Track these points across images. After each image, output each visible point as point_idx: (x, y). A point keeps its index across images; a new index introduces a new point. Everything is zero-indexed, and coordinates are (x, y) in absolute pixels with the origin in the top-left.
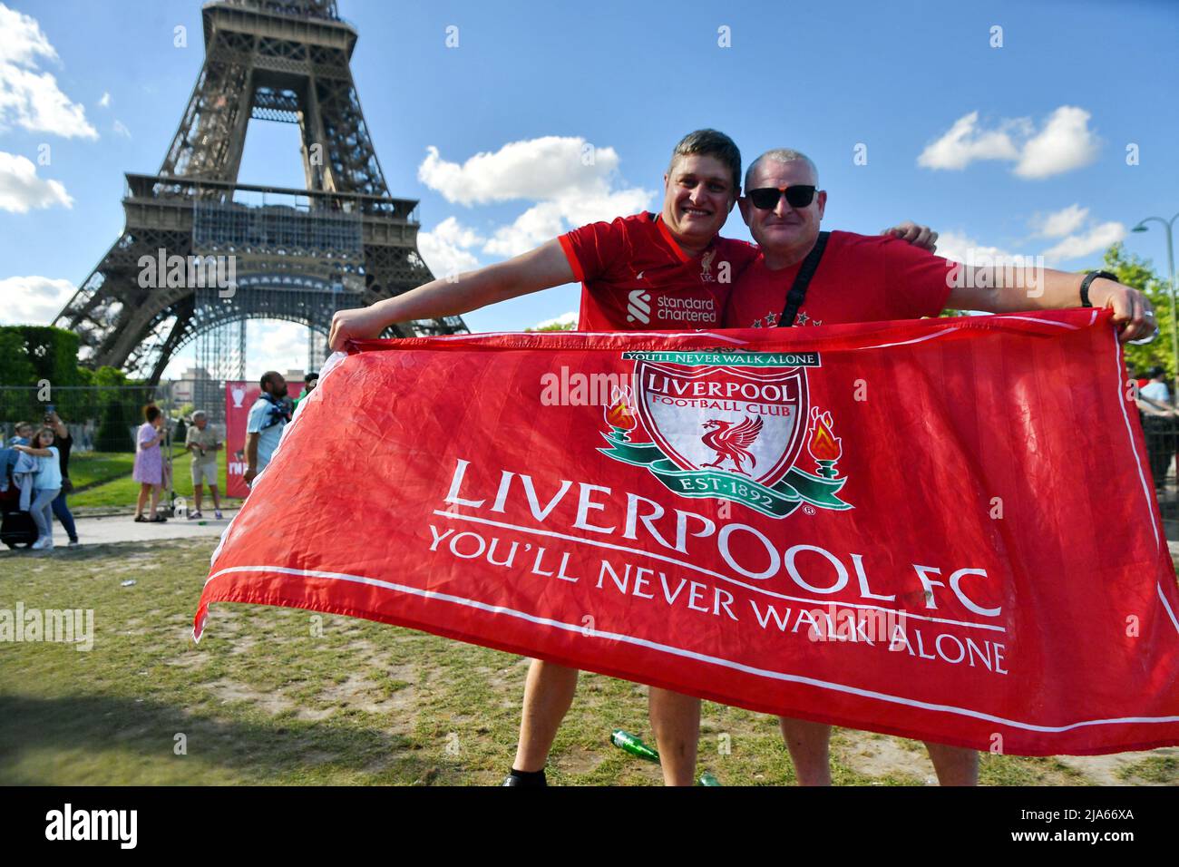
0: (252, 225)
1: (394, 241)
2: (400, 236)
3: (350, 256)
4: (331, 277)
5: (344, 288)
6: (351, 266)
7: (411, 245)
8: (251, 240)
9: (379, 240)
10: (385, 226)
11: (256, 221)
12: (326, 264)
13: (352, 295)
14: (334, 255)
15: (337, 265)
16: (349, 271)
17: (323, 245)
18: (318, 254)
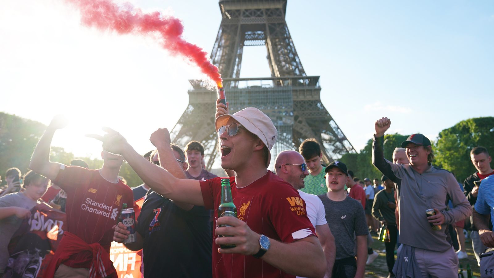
0: (241, 97)
1: (309, 98)
2: (311, 95)
3: (286, 107)
4: (277, 118)
5: (284, 123)
6: (287, 112)
7: (317, 99)
8: (241, 104)
9: (301, 98)
10: (304, 90)
11: (243, 95)
12: (274, 112)
13: (288, 126)
14: (278, 107)
15: (280, 112)
16: (286, 115)
17: (274, 103)
18: (271, 108)
